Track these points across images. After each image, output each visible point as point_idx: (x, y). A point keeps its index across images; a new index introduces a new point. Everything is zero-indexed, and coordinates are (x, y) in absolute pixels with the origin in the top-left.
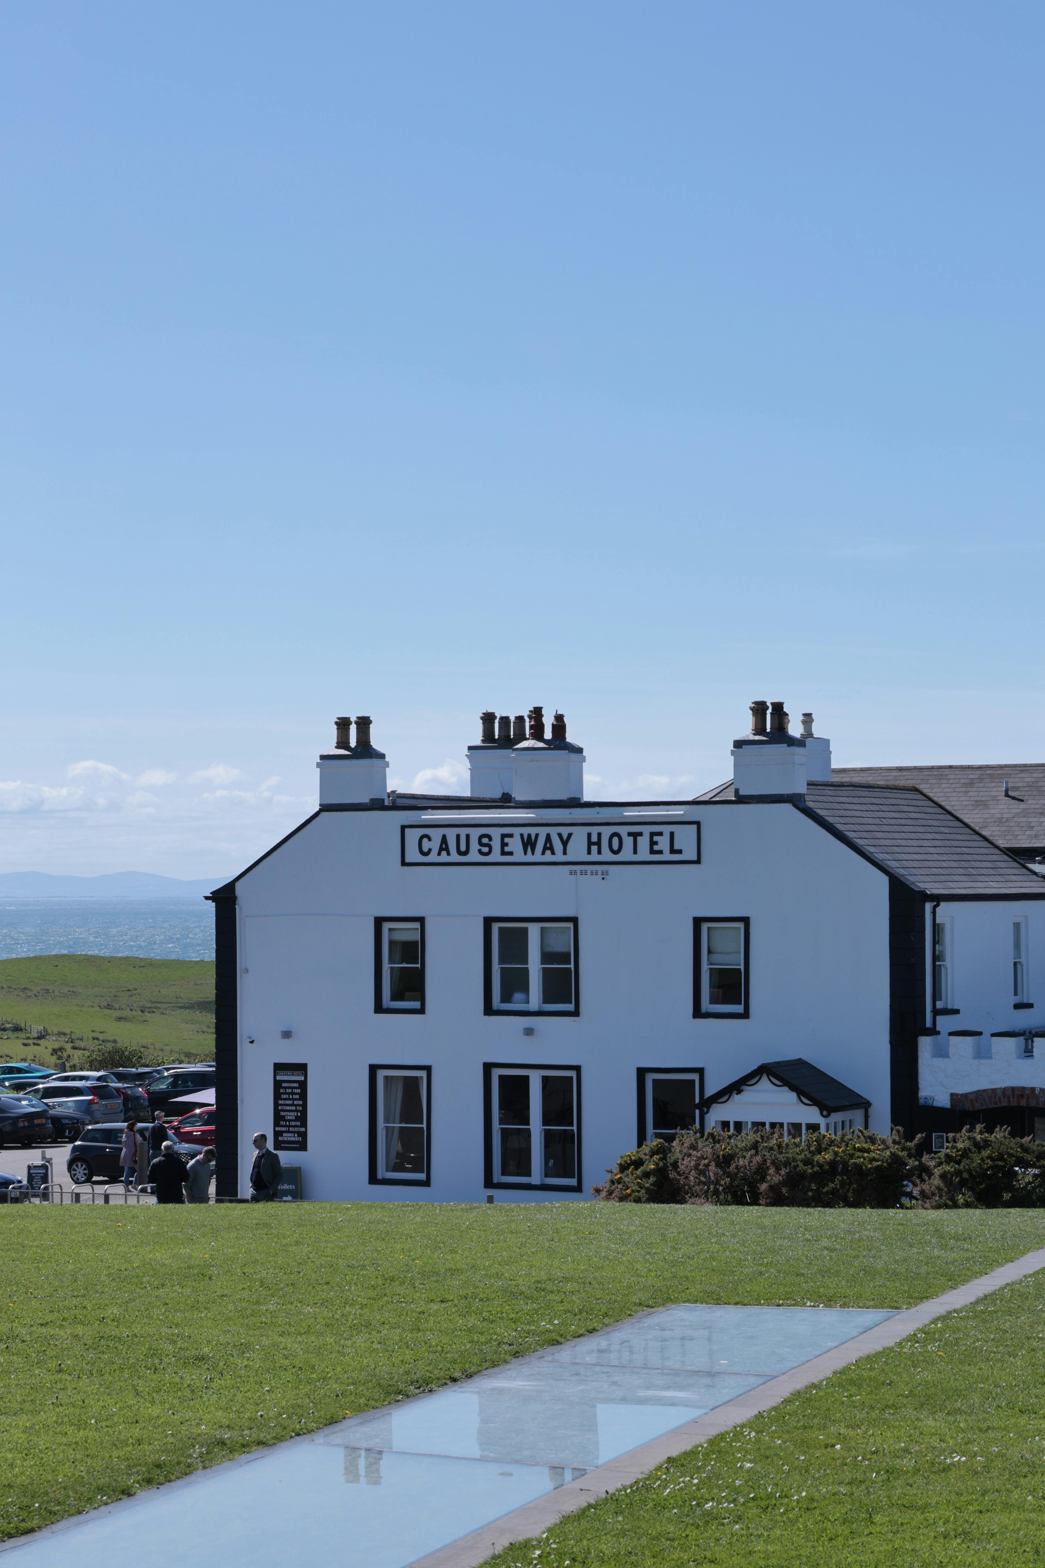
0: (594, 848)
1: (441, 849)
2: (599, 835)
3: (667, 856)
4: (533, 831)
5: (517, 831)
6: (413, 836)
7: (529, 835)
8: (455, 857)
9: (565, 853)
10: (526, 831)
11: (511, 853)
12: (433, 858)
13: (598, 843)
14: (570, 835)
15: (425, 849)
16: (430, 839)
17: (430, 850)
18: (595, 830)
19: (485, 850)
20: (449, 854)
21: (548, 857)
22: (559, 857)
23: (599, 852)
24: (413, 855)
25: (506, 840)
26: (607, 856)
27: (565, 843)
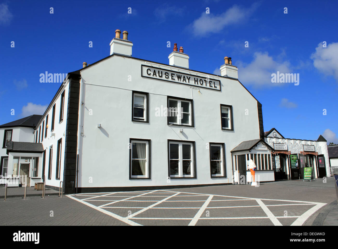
0: (196, 83)
1: (154, 74)
2: (197, 79)
3: (213, 88)
4: (180, 75)
5: (176, 74)
6: (145, 69)
7: (179, 75)
8: (158, 77)
9: (189, 82)
10: (178, 74)
11: (174, 79)
12: (151, 76)
13: (197, 81)
14: (190, 78)
15: (149, 73)
16: (150, 70)
17: (150, 74)
18: (196, 78)
19: (167, 77)
20: (156, 76)
21: (184, 82)
22: (187, 83)
23: (197, 83)
24: (145, 74)
25: (173, 75)
26: (199, 85)
27: (189, 79)
